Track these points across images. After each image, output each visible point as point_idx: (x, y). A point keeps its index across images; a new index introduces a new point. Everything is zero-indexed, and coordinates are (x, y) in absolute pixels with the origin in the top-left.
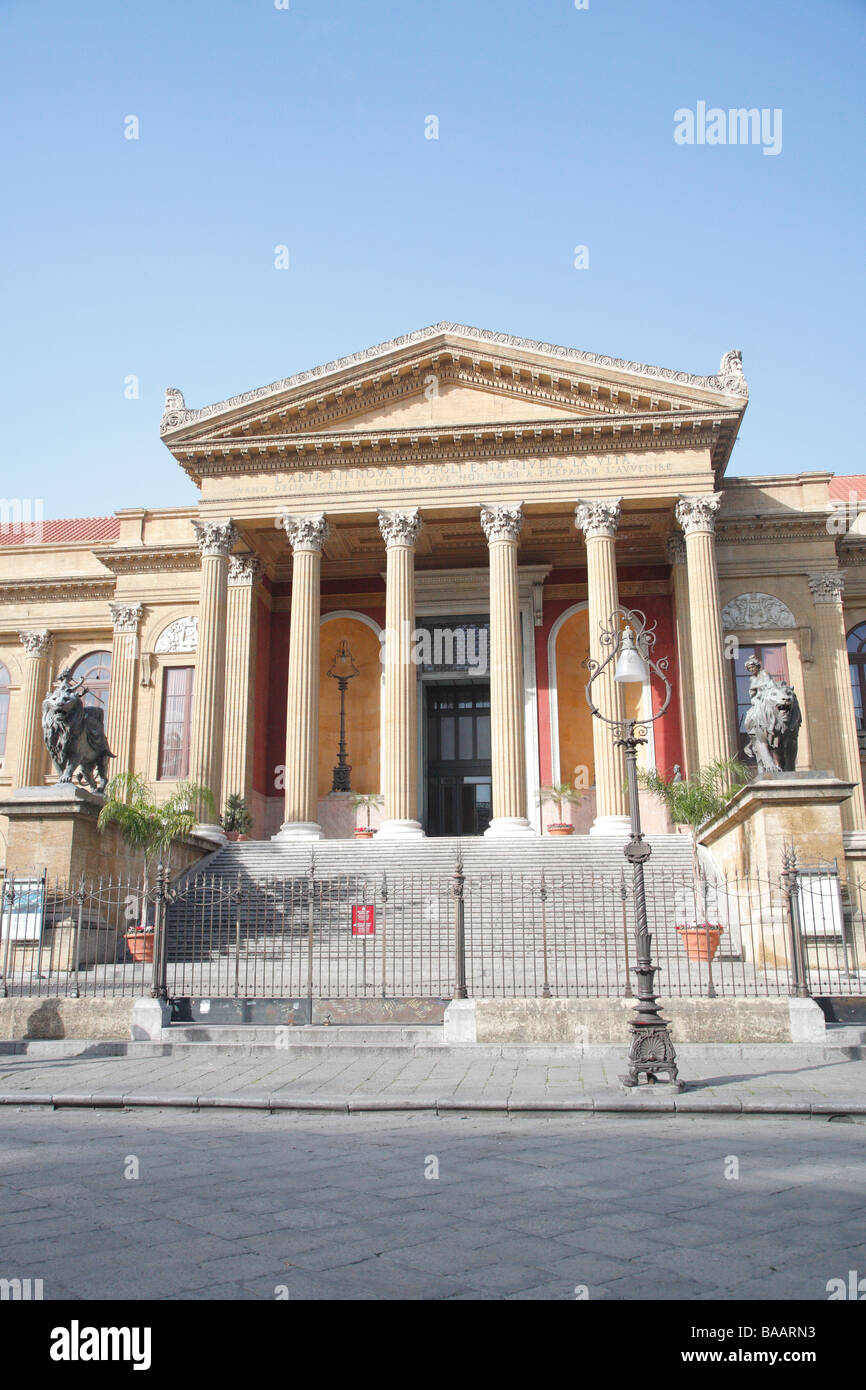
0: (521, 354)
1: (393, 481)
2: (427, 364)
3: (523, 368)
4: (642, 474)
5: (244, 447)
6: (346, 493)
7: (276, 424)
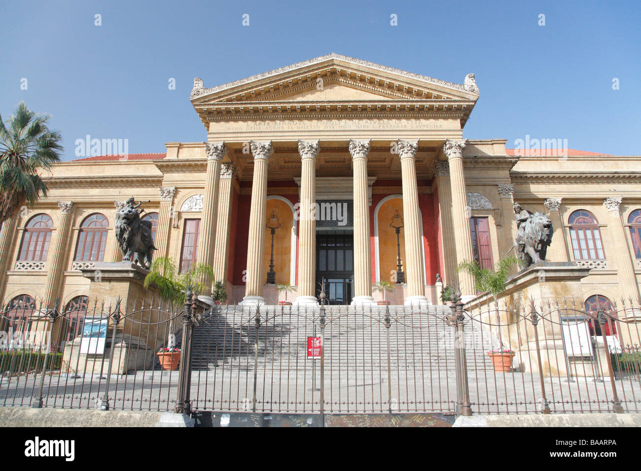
0: (371, 70)
1: (306, 127)
2: (324, 73)
3: (371, 76)
4: (428, 129)
5: (232, 107)
6: (282, 132)
7: (249, 97)
